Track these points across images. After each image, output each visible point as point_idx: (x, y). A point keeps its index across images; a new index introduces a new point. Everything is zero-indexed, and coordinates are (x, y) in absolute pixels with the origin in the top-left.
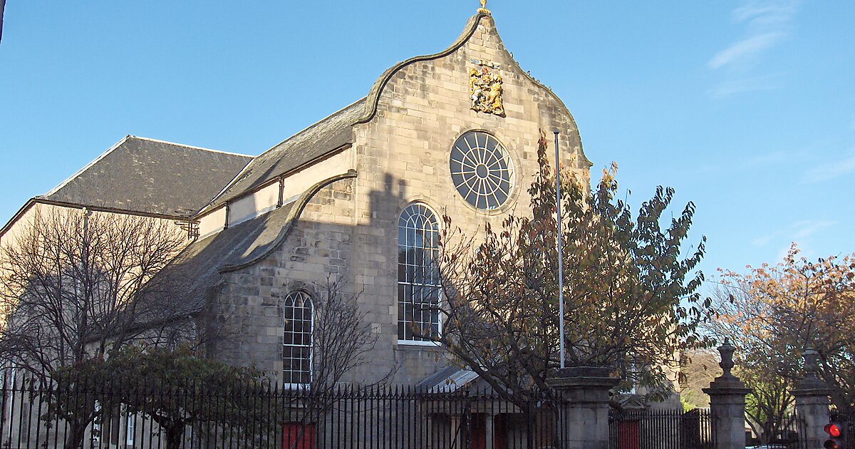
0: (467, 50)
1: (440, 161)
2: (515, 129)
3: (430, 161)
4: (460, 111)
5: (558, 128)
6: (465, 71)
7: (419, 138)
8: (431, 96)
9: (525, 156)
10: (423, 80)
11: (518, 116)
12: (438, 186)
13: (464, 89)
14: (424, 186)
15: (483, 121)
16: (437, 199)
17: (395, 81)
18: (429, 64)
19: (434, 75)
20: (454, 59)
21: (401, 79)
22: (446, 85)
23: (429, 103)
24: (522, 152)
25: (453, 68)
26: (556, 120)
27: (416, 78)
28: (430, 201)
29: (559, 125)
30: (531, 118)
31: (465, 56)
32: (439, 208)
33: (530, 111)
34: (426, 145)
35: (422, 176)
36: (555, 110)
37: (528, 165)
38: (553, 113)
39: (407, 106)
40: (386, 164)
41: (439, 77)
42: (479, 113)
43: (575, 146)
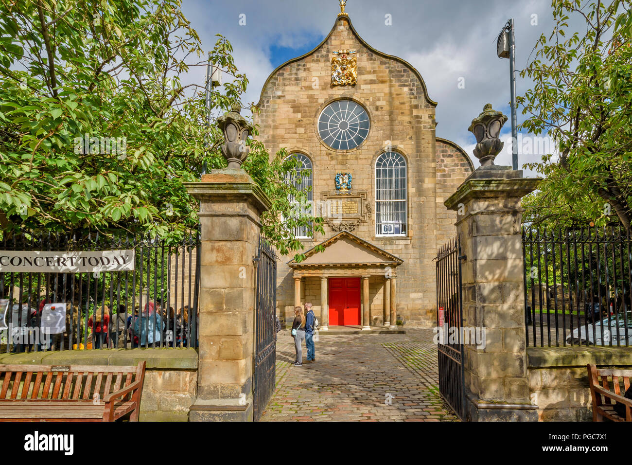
0: (329, 47)
1: (310, 124)
2: (369, 92)
3: (302, 125)
4: (325, 89)
5: (406, 84)
6: (328, 61)
7: (294, 112)
8: (303, 84)
9: (377, 108)
10: (296, 74)
11: (372, 82)
12: (308, 140)
13: (328, 73)
14: (298, 142)
15: (343, 91)
16: (307, 148)
17: (276, 79)
18: (301, 63)
19: (305, 70)
20: (320, 55)
21: (281, 77)
22: (314, 73)
23: (302, 89)
24: (374, 107)
25: (320, 61)
26: (405, 78)
27: (291, 74)
28: (302, 150)
29: (406, 81)
30: (383, 82)
31: (328, 51)
32: (308, 153)
33: (382, 77)
34: (299, 115)
35: (297, 136)
36: (405, 71)
37: (379, 114)
38: (403, 73)
39: (285, 93)
40: (271, 132)
41: (309, 69)
42: (340, 87)
43: (421, 93)
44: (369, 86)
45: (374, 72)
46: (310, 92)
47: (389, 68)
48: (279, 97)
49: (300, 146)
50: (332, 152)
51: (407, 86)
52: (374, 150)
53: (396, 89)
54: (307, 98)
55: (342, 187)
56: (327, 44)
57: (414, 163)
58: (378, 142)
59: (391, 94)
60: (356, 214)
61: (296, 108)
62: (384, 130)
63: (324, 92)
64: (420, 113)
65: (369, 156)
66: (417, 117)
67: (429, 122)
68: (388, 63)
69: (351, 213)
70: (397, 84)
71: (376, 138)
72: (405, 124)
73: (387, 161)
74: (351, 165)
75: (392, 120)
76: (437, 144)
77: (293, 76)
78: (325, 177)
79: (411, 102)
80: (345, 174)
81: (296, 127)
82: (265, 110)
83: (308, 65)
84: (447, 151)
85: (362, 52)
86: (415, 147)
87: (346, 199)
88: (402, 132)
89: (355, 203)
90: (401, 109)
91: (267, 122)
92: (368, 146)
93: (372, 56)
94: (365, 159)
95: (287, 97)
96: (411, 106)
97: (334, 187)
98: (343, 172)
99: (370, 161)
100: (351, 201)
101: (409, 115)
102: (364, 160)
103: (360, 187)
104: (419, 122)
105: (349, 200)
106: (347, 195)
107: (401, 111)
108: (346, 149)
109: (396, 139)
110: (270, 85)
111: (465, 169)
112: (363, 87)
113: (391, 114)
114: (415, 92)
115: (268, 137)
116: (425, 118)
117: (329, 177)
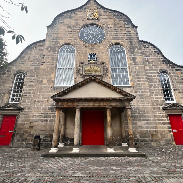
3: (71, 33)
6: (85, 11)
9: (109, 28)
12: (74, 39)
13: (85, 15)
15: (92, 22)
16: (73, 43)
17: (61, 17)
21: (63, 16)
22: (78, 15)
24: (107, 27)
26: (121, 18)
27: (68, 15)
29: (122, 19)
30: (110, 19)
31: (85, 8)
33: (110, 17)
36: (120, 15)
38: (120, 16)
40: (55, 36)
41: (76, 14)
42: (90, 20)
43: (129, 23)
44: (104, 20)
45: (106, 15)
47: (113, 14)
48: (61, 23)
50: (86, 44)
54: (75, 23)
55: (91, 60)
56: (85, 6)
57: (130, 50)
59: (115, 23)
60: (99, 73)
61: (69, 27)
62: (112, 36)
63: (83, 21)
64: (130, 30)
65: (106, 46)
66: (129, 31)
67: (135, 34)
68: (113, 12)
69: (97, 73)
70: (118, 20)
73: (115, 49)
76: (140, 42)
77: (69, 16)
78: (82, 55)
79: (125, 26)
81: (68, 34)
82: (54, 27)
84: (146, 46)
85: (101, 9)
86: (129, 43)
87: (94, 66)
88: (122, 37)
89: (99, 67)
90: (120, 28)
91: (54, 32)
93: (105, 10)
95: (65, 23)
97: (87, 60)
98: (92, 53)
99: (106, 49)
100: (97, 66)
101: (124, 31)
102: (103, 48)
103: (101, 60)
104: (131, 34)
105: (95, 66)
106: (94, 64)
108: (94, 43)
109: (119, 40)
110: (58, 19)
111: (157, 54)
112: (101, 20)
113: (116, 30)
115: (54, 38)
116: (132, 32)
117: (84, 55)
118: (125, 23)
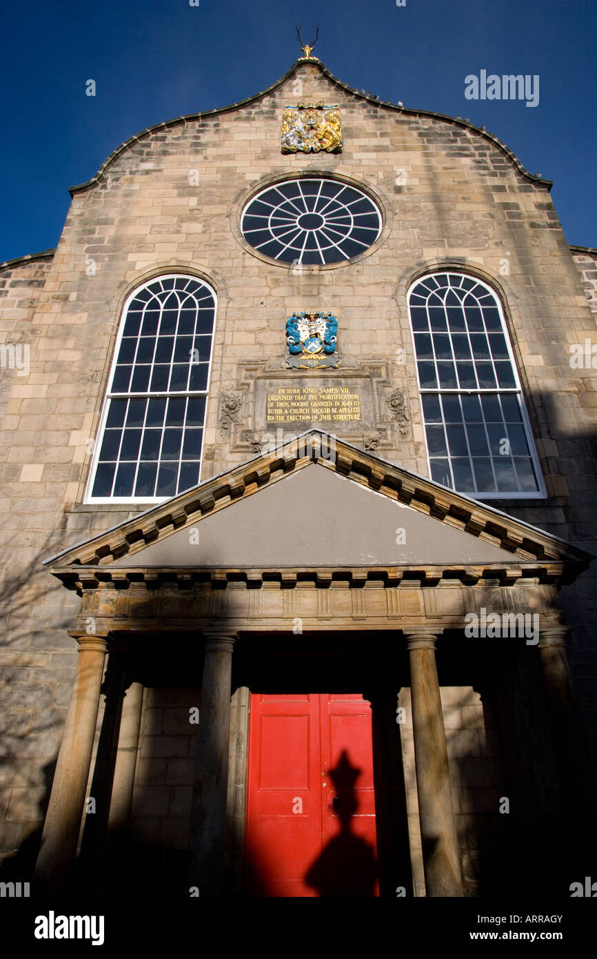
0: (277, 100)
2: (375, 164)
3: (198, 218)
4: (264, 158)
5: (464, 152)
6: (274, 118)
7: (180, 195)
8: (210, 151)
9: (398, 190)
10: (197, 138)
11: (379, 149)
12: (210, 245)
13: (271, 136)
14: (181, 247)
15: (309, 162)
16: (205, 262)
17: (148, 147)
18: (211, 123)
19: (217, 131)
20: (254, 111)
21: (159, 143)
22: (238, 137)
23: (206, 158)
24: (392, 187)
25: (254, 119)
26: (458, 144)
27: (184, 138)
28: (192, 265)
29: (464, 149)
30: (406, 149)
31: (274, 106)
32: (208, 272)
33: (403, 142)
34: (193, 202)
35: (182, 238)
36: (456, 134)
37: (405, 199)
38: (452, 137)
39: (162, 166)
40: (111, 233)
41: (227, 131)
42: (300, 155)
43: (505, 168)
44: (373, 155)
45: (383, 135)
46: (226, 164)
47: (417, 129)
48: (147, 172)
49: (186, 257)
50: (280, 270)
51: (467, 156)
52: (400, 267)
53: (440, 159)
54: (218, 172)
55: (307, 349)
56: (273, 96)
57: (523, 296)
58: (408, 251)
59: (429, 168)
60: (356, 425)
61: (187, 189)
62: (421, 228)
63: (262, 162)
64: (512, 199)
65: (389, 278)
66: (506, 206)
67: (541, 217)
68: (417, 123)
69: (338, 421)
70: (444, 152)
71: (404, 242)
72: (475, 218)
73: (442, 293)
74: (334, 296)
75: (441, 212)
76: (577, 259)
77: (189, 142)
78: (253, 325)
79: (483, 181)
80: (317, 316)
81: (182, 220)
82: (106, 193)
83: (225, 125)
85: (354, 107)
86: (516, 262)
87: (320, 382)
88: (473, 231)
89: (352, 392)
90: (461, 191)
92: (381, 258)
93: (375, 112)
94: (377, 284)
96: (486, 188)
97: (283, 349)
98: (312, 312)
99: (390, 290)
100: (338, 385)
101: (483, 203)
102: (374, 287)
103: (365, 351)
104: (519, 216)
105: (330, 383)
106: (324, 369)
107: (460, 196)
108: (320, 262)
109: (459, 246)
110: (129, 155)
112: (356, 156)
113: (436, 198)
114: (491, 166)
115: (102, 242)
116: (527, 207)
117: (264, 324)
118: (486, 168)
